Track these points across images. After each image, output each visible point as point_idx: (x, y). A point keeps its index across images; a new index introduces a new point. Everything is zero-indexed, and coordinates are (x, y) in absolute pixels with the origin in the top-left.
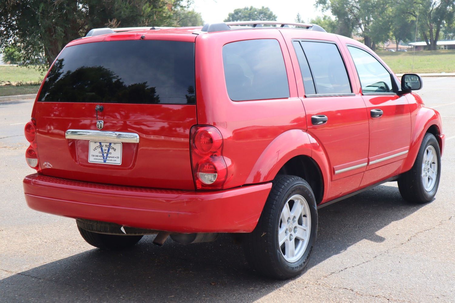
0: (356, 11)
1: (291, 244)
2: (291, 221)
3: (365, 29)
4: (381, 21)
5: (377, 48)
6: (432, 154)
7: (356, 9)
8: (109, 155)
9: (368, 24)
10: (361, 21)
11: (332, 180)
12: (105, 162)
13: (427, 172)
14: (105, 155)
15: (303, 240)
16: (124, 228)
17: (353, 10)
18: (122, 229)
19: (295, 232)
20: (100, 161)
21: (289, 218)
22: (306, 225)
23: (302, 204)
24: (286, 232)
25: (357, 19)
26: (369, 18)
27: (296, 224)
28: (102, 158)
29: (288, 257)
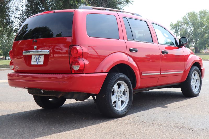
0: (191, 36)
1: (119, 103)
2: (119, 92)
3: (195, 44)
4: (202, 40)
5: (201, 52)
6: (197, 75)
7: (191, 35)
8: (39, 61)
9: (197, 41)
10: (193, 41)
11: (141, 78)
12: (37, 64)
13: (194, 83)
14: (37, 61)
15: (125, 102)
16: (43, 91)
17: (190, 36)
18: (42, 91)
19: (121, 98)
20: (36, 64)
21: (118, 91)
22: (127, 96)
23: (125, 86)
24: (116, 97)
25: (192, 39)
26: (197, 39)
27: (122, 94)
28: (36, 62)
29: (117, 108)
